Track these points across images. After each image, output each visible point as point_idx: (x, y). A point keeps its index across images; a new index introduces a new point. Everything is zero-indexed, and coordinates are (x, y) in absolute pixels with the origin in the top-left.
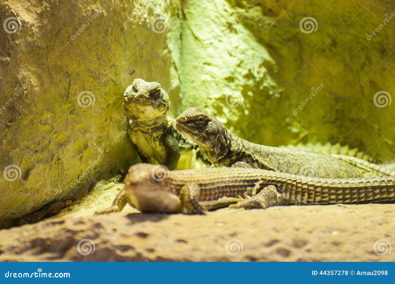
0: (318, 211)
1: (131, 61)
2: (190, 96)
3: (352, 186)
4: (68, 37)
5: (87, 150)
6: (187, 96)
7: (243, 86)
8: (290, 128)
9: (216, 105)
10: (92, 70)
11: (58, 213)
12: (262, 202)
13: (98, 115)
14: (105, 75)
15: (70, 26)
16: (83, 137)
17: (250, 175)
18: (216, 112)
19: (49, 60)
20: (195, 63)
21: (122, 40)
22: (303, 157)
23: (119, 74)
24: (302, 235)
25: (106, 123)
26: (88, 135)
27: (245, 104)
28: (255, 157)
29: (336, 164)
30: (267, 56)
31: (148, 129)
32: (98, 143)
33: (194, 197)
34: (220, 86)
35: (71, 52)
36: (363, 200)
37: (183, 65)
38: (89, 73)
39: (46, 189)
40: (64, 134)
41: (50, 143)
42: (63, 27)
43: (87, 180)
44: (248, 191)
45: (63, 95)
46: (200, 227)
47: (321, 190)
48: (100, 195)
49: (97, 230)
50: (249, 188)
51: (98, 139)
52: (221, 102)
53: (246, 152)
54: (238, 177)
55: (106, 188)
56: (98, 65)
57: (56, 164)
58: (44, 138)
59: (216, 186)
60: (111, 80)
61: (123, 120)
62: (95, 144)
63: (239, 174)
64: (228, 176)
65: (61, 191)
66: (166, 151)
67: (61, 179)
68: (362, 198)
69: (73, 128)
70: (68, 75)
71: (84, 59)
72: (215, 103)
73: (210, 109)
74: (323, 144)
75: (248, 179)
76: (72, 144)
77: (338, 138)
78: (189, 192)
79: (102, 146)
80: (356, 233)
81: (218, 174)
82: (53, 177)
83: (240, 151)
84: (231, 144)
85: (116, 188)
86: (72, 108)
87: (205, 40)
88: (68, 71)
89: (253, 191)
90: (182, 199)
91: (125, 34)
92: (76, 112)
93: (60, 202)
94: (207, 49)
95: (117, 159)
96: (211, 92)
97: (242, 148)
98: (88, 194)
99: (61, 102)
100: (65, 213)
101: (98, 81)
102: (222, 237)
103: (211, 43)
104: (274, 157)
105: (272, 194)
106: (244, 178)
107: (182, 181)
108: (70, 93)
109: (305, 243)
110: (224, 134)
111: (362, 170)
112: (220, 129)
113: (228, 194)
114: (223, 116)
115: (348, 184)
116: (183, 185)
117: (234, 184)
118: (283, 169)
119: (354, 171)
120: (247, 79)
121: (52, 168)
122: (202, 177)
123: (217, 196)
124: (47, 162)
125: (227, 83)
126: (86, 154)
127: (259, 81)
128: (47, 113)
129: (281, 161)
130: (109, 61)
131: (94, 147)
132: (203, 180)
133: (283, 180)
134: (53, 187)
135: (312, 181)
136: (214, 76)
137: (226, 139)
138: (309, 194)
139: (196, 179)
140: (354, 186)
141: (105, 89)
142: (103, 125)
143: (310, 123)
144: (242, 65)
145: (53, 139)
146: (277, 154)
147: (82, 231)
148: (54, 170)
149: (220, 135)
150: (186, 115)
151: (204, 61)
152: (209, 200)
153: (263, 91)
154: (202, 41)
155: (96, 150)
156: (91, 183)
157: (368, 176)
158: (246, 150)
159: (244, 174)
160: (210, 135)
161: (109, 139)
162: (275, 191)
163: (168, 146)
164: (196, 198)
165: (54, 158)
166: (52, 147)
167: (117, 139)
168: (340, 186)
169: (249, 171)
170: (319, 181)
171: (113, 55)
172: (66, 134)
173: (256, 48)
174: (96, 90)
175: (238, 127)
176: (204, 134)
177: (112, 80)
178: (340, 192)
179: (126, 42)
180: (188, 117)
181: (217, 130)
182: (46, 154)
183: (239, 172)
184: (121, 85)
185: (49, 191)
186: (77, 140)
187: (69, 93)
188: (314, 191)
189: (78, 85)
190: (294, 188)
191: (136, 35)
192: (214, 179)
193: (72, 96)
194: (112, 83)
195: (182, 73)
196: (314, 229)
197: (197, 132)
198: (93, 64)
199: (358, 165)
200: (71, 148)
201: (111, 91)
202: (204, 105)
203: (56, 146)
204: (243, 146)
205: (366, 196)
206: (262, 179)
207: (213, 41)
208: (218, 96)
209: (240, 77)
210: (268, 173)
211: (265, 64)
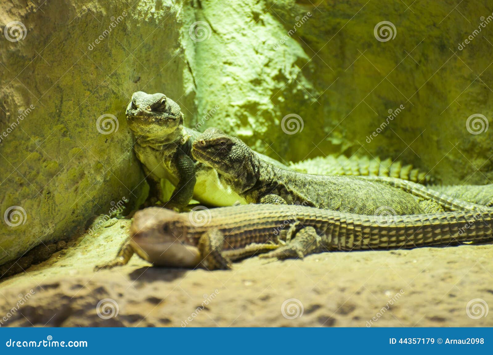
0: (367, 260)
1: (135, 67)
2: (207, 102)
3: (407, 225)
4: (59, 44)
5: (83, 180)
6: (204, 102)
7: (272, 90)
8: (329, 139)
9: (239, 114)
10: (89, 82)
11: (49, 258)
12: (300, 250)
13: (97, 136)
14: (104, 87)
15: (61, 31)
16: (78, 164)
17: (283, 214)
18: (239, 122)
19: (36, 73)
20: (214, 62)
21: (124, 43)
22: (347, 186)
23: (122, 84)
24: (349, 297)
25: (106, 144)
26: (85, 161)
27: (275, 112)
28: (289, 188)
29: (388, 193)
30: (301, 53)
31: (159, 146)
32: (97, 170)
33: (217, 248)
34: (245, 90)
35: (63, 62)
36: (421, 242)
37: (198, 64)
38: (86, 86)
39: (34, 229)
40: (55, 162)
41: (38, 173)
42: (52, 32)
43: (83, 215)
44: (281, 235)
45: (53, 114)
46: (224, 288)
47: (370, 231)
48: (100, 234)
49: (99, 297)
50: (282, 231)
51: (97, 165)
52: (245, 111)
53: (278, 182)
54: (270, 217)
55: (107, 225)
56: (95, 75)
57: (45, 198)
58: (30, 168)
59: (242, 231)
60: (111, 92)
61: (127, 139)
62: (93, 172)
63: (270, 213)
64: (257, 216)
65: (52, 231)
66: (179, 174)
67: (52, 216)
68: (420, 239)
69: (66, 153)
70: (59, 89)
71: (79, 69)
72: (238, 111)
73: (232, 119)
74: (371, 158)
75: (281, 219)
76: (64, 174)
77: (387, 151)
78: (211, 242)
79: (102, 173)
80: (413, 293)
81: (245, 214)
82: (42, 215)
83: (271, 180)
84: (260, 172)
85: (119, 226)
86: (65, 129)
87: (225, 34)
88: (60, 85)
89: (288, 233)
90: (202, 250)
91: (129, 35)
92: (70, 134)
93: (51, 244)
94: (228, 45)
95: (119, 187)
96: (233, 98)
97: (273, 177)
98: (85, 233)
99: (51, 123)
100: (57, 259)
101: (96, 95)
102: (252, 302)
103: (233, 38)
104: (312, 187)
105: (311, 239)
106: (276, 218)
107: (202, 227)
108: (62, 112)
109: (352, 308)
110: (251, 161)
111: (419, 198)
112: (246, 154)
113: (257, 240)
114: (248, 127)
115: (403, 224)
116: (203, 232)
117: (264, 226)
118: (324, 202)
119: (409, 202)
120: (276, 81)
121: (41, 204)
122: (225, 220)
123: (243, 242)
124: (34, 197)
125: (253, 87)
126: (82, 184)
127: (291, 83)
128: (35, 137)
129: (321, 192)
130: (109, 69)
131: (92, 175)
132: (227, 224)
133: (325, 220)
134: (43, 226)
135: (358, 220)
136: (237, 78)
137: (253, 166)
138: (356, 236)
139: (218, 223)
140: (410, 225)
141: (105, 104)
142: (103, 148)
143: (354, 133)
144: (271, 64)
145: (42, 168)
146: (316, 183)
147: (81, 297)
148: (43, 206)
149: (246, 162)
150: (205, 138)
151: (224, 60)
152: (235, 248)
153: (296, 95)
154: (221, 35)
155: (94, 178)
156: (88, 219)
157: (426, 206)
158: (278, 179)
159: (276, 213)
160: (234, 162)
161: (110, 164)
162: (315, 234)
163: (181, 168)
164: (219, 249)
165: (44, 192)
166: (41, 177)
167: (120, 164)
168: (393, 226)
169: (282, 210)
170: (367, 219)
171: (115, 61)
172: (58, 162)
173: (287, 43)
174: (94, 106)
175: (267, 139)
176: (226, 161)
177: (113, 92)
178: (393, 232)
179: (130, 45)
180: (207, 141)
181: (242, 156)
182: (33, 186)
183: (270, 211)
184: (124, 97)
185: (37, 231)
186: (71, 169)
187: (60, 112)
188: (362, 232)
189: (72, 101)
190: (338, 229)
191: (142, 35)
192: (241, 222)
193: (65, 115)
194: (113, 95)
195: (197, 75)
196: (363, 289)
197: (219, 159)
198: (90, 74)
199: (414, 191)
200: (63, 177)
201: (112, 105)
202: (224, 114)
203: (45, 177)
204: (275, 175)
205: (425, 238)
206: (299, 219)
207: (235, 34)
208: (242, 102)
209: (268, 79)
210: (305, 211)
211: (299, 62)
